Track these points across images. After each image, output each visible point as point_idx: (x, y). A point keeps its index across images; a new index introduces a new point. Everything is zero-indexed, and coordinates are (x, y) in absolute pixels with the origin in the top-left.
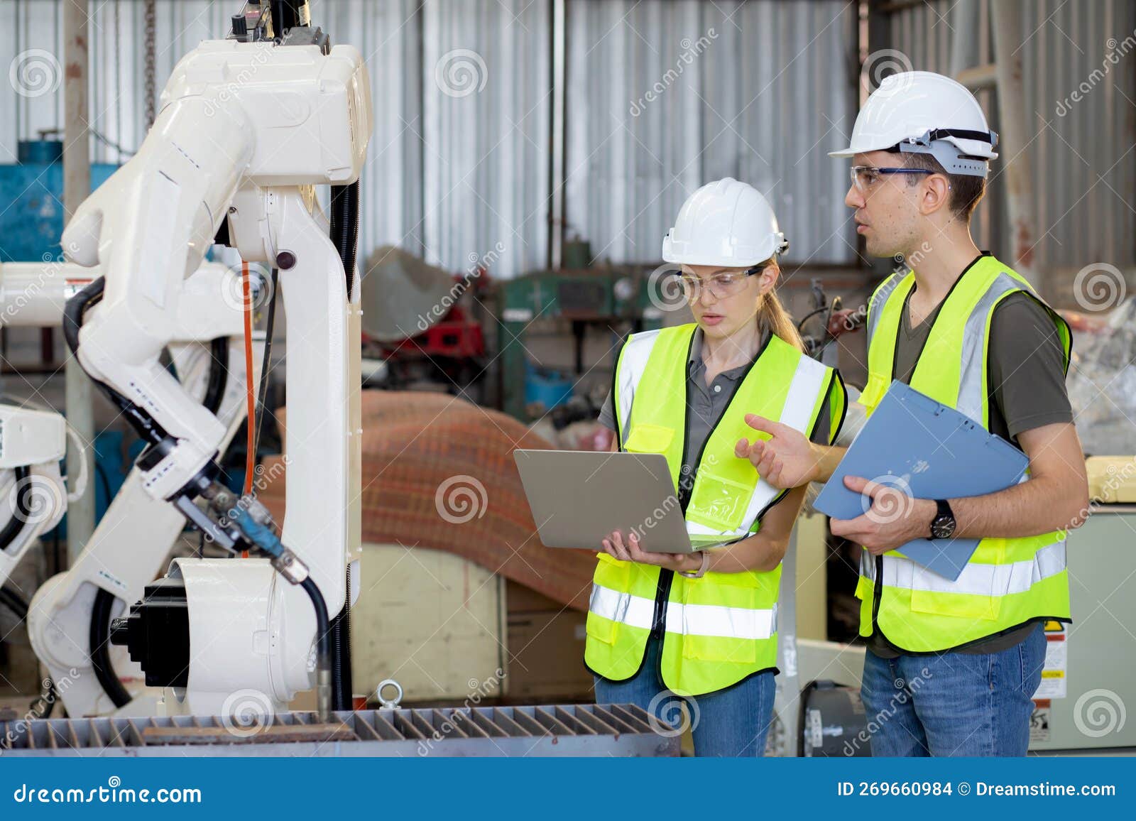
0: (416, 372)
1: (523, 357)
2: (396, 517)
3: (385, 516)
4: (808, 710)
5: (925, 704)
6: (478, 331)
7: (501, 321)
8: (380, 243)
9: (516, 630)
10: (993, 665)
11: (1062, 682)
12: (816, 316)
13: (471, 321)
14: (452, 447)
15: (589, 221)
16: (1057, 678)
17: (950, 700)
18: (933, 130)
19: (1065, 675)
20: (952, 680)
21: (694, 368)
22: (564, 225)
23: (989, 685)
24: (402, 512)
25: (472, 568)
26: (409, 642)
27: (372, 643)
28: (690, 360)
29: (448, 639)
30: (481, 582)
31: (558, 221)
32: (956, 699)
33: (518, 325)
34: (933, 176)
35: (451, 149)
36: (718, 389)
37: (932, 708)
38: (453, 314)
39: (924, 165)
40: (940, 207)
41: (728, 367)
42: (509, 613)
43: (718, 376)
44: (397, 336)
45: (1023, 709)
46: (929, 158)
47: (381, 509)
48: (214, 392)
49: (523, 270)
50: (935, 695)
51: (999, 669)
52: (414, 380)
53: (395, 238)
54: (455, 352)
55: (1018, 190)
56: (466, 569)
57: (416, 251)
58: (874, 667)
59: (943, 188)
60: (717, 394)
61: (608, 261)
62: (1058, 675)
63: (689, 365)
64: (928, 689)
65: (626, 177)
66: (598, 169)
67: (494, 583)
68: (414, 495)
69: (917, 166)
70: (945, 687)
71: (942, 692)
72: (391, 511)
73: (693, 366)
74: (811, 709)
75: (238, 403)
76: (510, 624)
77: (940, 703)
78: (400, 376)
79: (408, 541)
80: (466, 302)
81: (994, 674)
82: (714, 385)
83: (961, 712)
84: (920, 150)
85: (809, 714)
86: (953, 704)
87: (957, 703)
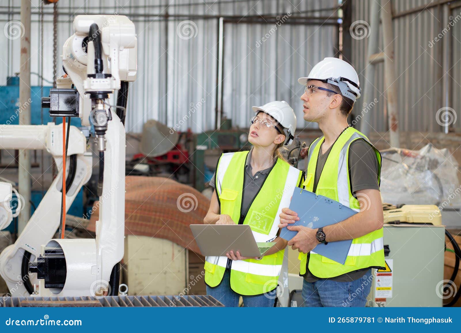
0: (162, 169)
1: (204, 164)
2: (146, 225)
3: (142, 225)
4: (292, 301)
5: (325, 301)
6: (187, 154)
7: (195, 149)
8: (150, 118)
9: (192, 270)
10: (350, 286)
11: (391, 292)
12: (296, 149)
13: (184, 149)
14: (168, 198)
15: (232, 112)
16: (389, 290)
17: (334, 300)
18: (342, 77)
19: (392, 289)
20: (335, 292)
21: (247, 169)
22: (222, 113)
23: (349, 294)
24: (148, 224)
25: (175, 245)
26: (150, 274)
27: (136, 274)
28: (246, 165)
29: (165, 273)
30: (179, 251)
31: (220, 111)
32: (336, 299)
33: (202, 151)
34: (337, 95)
35: (178, 81)
36: (257, 177)
37: (327, 302)
38: (177, 147)
39: (334, 90)
40: (337, 107)
41: (260, 169)
42: (190, 263)
43: (257, 173)
44: (155, 155)
45: (363, 303)
46: (337, 88)
47: (140, 222)
48: (71, 176)
49: (205, 130)
50: (328, 297)
51: (353, 288)
52: (160, 173)
53: (155, 117)
54: (177, 162)
55: (392, 101)
56: (173, 246)
57: (164, 123)
58: (307, 286)
59: (339, 99)
60: (256, 179)
61: (238, 127)
62: (389, 289)
63: (246, 167)
64: (325, 295)
65: (247, 94)
66: (236, 91)
67: (184, 252)
68: (153, 217)
69: (332, 90)
70: (332, 294)
71: (331, 296)
72: (144, 223)
73: (247, 168)
74: (293, 300)
75: (80, 181)
76: (190, 268)
77: (330, 300)
78: (154, 170)
79: (149, 235)
80: (182, 142)
81: (351, 290)
82: (256, 175)
83: (338, 304)
84: (335, 84)
85: (292, 303)
86: (335, 301)
87: (337, 301)
